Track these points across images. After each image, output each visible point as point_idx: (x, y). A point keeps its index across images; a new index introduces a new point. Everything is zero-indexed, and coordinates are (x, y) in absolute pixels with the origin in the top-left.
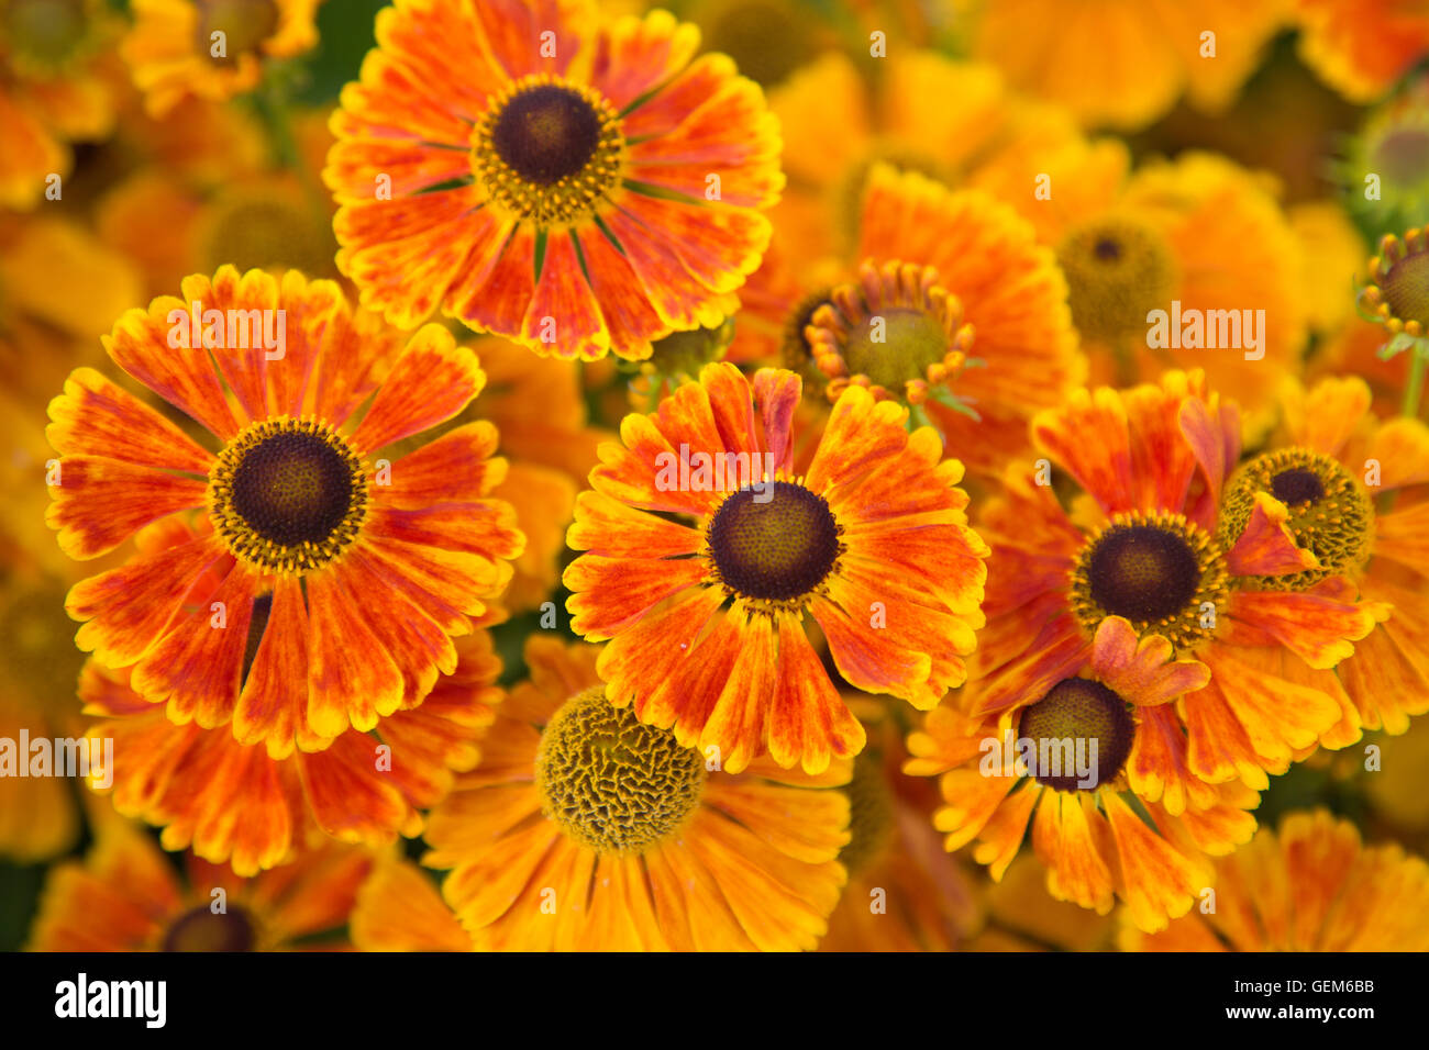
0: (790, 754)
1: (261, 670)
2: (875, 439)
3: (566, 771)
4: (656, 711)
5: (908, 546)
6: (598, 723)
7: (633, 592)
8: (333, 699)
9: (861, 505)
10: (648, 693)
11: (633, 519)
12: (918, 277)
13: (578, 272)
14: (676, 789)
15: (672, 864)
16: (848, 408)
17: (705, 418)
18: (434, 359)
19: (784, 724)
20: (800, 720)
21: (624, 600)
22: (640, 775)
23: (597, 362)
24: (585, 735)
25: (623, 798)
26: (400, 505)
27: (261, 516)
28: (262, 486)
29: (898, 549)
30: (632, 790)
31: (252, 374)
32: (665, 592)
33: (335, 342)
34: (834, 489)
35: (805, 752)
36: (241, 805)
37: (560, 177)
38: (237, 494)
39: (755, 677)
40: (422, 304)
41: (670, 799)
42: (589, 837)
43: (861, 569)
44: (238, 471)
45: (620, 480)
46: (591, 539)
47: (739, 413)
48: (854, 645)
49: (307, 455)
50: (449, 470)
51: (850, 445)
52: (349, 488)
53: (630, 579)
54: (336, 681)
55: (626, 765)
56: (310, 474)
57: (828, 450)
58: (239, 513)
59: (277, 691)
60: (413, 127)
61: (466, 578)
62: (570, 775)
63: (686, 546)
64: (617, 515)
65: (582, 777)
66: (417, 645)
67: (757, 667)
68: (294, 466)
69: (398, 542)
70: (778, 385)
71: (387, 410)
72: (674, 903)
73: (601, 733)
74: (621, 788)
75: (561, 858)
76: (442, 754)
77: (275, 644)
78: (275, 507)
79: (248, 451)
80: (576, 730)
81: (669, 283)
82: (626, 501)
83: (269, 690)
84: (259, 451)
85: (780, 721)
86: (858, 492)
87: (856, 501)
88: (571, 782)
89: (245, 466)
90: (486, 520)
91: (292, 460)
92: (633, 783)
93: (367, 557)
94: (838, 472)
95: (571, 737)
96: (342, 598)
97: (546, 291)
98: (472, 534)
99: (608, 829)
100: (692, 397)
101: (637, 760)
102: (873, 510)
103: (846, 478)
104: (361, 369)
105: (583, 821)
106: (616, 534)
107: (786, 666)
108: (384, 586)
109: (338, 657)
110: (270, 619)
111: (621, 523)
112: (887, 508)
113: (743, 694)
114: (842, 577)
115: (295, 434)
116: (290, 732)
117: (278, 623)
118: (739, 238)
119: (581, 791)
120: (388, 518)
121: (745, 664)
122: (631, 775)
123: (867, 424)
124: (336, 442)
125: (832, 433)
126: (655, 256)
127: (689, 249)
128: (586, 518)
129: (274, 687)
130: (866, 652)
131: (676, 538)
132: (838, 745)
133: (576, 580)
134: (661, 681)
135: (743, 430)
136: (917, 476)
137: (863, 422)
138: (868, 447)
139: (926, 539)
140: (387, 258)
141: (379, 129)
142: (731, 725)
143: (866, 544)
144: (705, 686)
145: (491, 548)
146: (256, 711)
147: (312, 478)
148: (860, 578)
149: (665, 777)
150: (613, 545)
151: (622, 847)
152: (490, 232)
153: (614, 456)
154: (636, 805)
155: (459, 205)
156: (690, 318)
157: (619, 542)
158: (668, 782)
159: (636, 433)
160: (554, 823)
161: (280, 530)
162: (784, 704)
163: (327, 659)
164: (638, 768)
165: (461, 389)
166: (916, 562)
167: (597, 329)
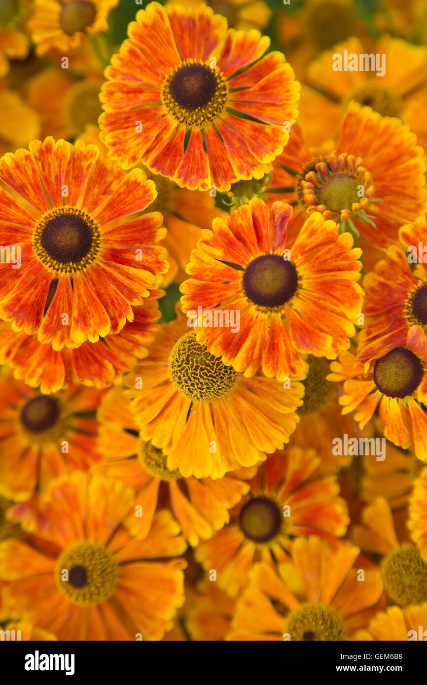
0: (271, 372)
1: (51, 313)
2: (322, 238)
3: (179, 366)
4: (215, 349)
5: (331, 287)
6: (194, 347)
7: (210, 296)
8: (81, 328)
9: (313, 267)
10: (213, 340)
11: (214, 263)
12: (354, 161)
13: (202, 149)
14: (225, 378)
15: (224, 407)
16: (312, 222)
17: (249, 222)
18: (137, 184)
19: (270, 359)
20: (278, 358)
21: (206, 299)
22: (209, 371)
23: (205, 191)
24: (188, 352)
25: (201, 380)
26: (117, 246)
27: (52, 250)
28: (53, 237)
29: (326, 288)
30: (205, 377)
31: (57, 185)
32: (224, 298)
33: (95, 172)
34: (300, 259)
35: (279, 371)
36: (46, 364)
37: (197, 108)
38: (43, 239)
39: (259, 338)
40: (134, 158)
41: (222, 382)
42: (187, 394)
43: (309, 295)
44: (44, 229)
45: (211, 245)
46: (196, 270)
47: (264, 221)
48: (301, 329)
49: (74, 225)
50: (140, 232)
51: (311, 240)
52: (91, 240)
53: (209, 291)
54: (83, 320)
55: (204, 367)
56: (74, 233)
57: (300, 241)
58: (43, 247)
59: (57, 322)
60: (140, 76)
61: (142, 281)
62: (180, 368)
63: (235, 278)
64: (208, 261)
65: (185, 369)
66: (119, 308)
67: (260, 334)
68: (67, 230)
69: (113, 263)
70: (282, 210)
71: (114, 205)
72: (223, 424)
73: (194, 352)
74: (201, 376)
75: (178, 400)
76: (133, 351)
77: (58, 302)
78: (58, 246)
79: (50, 221)
80: (184, 349)
81: (242, 158)
82: (212, 255)
83: (54, 322)
84: (53, 221)
85: (269, 358)
86: (312, 260)
87: (311, 265)
88: (180, 371)
89: (47, 228)
90: (153, 256)
91: (67, 227)
92: (206, 375)
93: (99, 268)
94: (303, 251)
95: (182, 352)
96: (88, 285)
97: (188, 157)
98: (147, 261)
99: (195, 392)
100: (244, 212)
101: (208, 365)
102: (318, 269)
103: (307, 255)
104: (107, 184)
105: (184, 388)
106: (207, 269)
107: (273, 334)
108: (106, 282)
109: (85, 310)
110: (57, 292)
111: (210, 264)
112: (325, 268)
113: (253, 345)
114: (300, 298)
115: (70, 215)
116: (62, 339)
117: (60, 293)
118: (275, 139)
119: (184, 376)
120: (110, 252)
121: (255, 332)
122: (205, 371)
123: (319, 231)
124: (88, 220)
125: (303, 233)
126: (237, 145)
127: (252, 141)
128: (195, 261)
129: (56, 320)
130: (306, 333)
131: (231, 274)
132: (293, 370)
133: (185, 290)
134: (219, 336)
135: (265, 229)
136: (340, 254)
137: (318, 229)
138: (318, 241)
139: (339, 285)
140: (121, 136)
141: (126, 76)
142: (247, 358)
143: (312, 285)
144: (238, 339)
145: (155, 268)
146: (48, 330)
147: (75, 236)
148: (309, 299)
149: (220, 373)
150: (205, 274)
151: (201, 400)
152: (167, 128)
153: (209, 235)
154: (207, 384)
155: (156, 114)
156: (248, 174)
157: (208, 273)
158: (222, 375)
159: (218, 226)
160: (174, 387)
161: (60, 257)
162: (271, 350)
163: (80, 311)
164: (209, 368)
165: (147, 198)
166: (334, 294)
167: (207, 177)
